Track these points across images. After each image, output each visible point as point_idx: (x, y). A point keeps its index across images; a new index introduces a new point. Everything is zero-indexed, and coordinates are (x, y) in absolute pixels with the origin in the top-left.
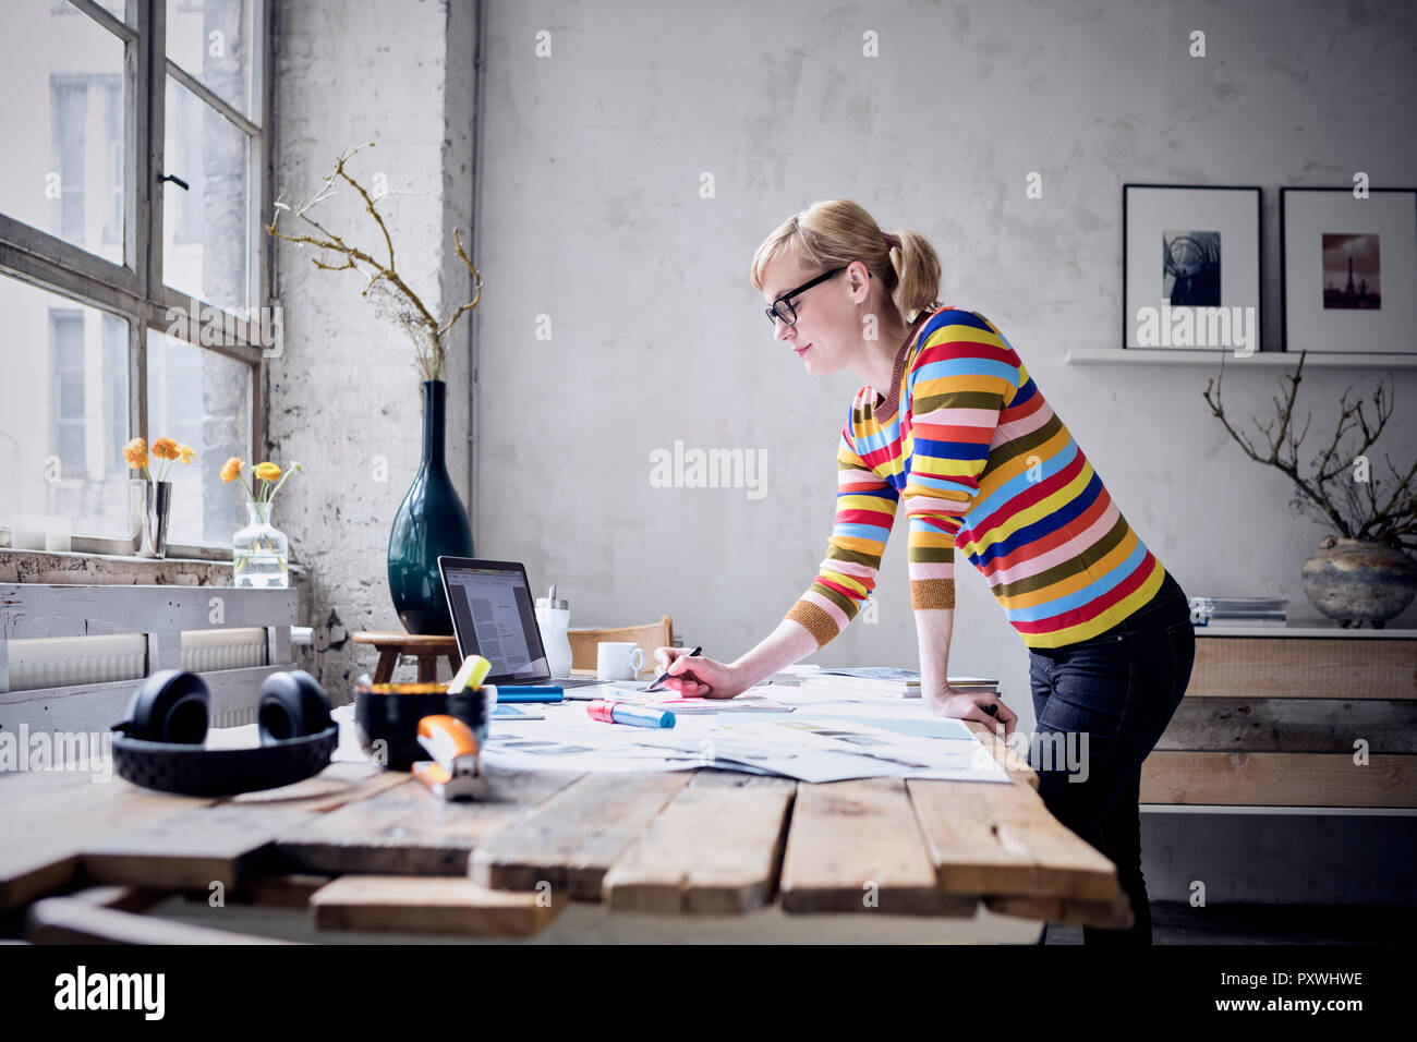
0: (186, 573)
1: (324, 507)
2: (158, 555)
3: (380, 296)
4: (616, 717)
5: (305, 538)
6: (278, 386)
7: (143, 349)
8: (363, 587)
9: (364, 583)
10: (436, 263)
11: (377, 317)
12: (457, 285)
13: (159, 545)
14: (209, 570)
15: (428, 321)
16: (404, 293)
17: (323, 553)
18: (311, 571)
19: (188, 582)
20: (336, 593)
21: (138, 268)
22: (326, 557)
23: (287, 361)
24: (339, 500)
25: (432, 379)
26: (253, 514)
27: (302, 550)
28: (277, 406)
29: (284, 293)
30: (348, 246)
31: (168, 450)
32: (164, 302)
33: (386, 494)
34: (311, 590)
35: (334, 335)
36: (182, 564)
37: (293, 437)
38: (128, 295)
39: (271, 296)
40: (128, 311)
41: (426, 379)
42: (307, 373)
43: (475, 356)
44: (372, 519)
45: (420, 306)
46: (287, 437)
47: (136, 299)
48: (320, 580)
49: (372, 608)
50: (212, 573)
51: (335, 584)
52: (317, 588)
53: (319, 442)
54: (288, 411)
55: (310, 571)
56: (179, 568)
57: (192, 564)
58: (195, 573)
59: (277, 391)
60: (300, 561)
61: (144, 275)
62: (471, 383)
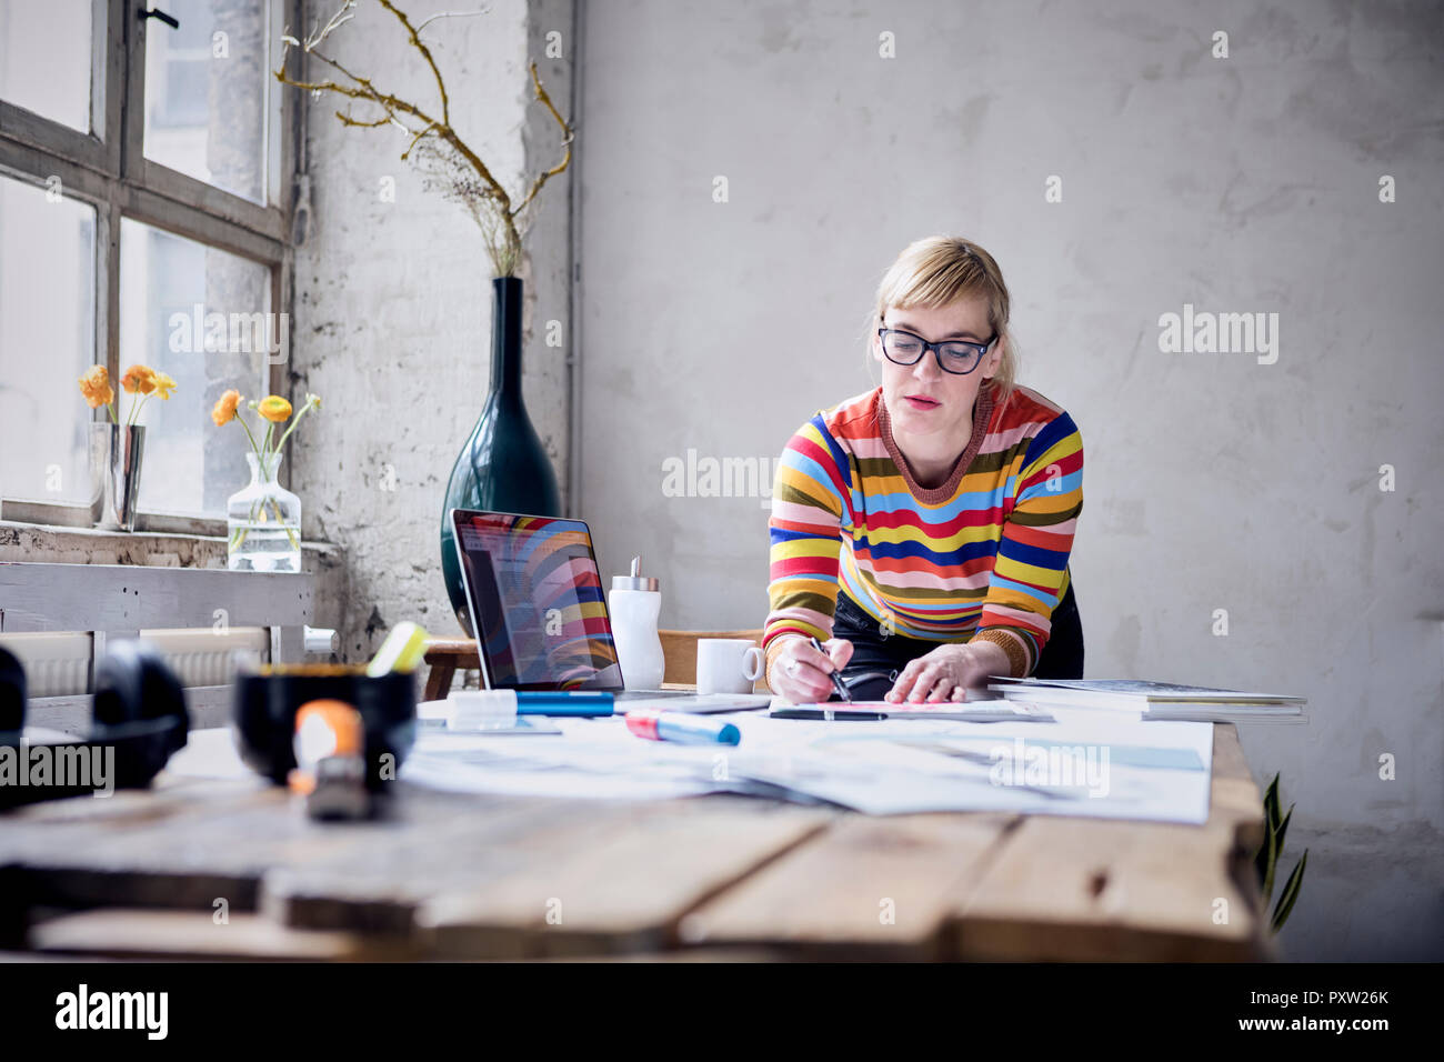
0: (162, 552)
1: (365, 461)
2: (123, 527)
3: (429, 161)
4: (663, 733)
5: (339, 507)
6: (306, 295)
7: (115, 246)
8: (416, 574)
9: (417, 569)
10: (518, 114)
11: (425, 191)
12: (549, 145)
13: (126, 513)
14: (196, 547)
15: (495, 193)
16: (462, 155)
17: (363, 526)
18: (346, 552)
19: (166, 562)
20: (380, 582)
21: (108, 136)
22: (367, 532)
23: (319, 260)
24: (385, 451)
25: (504, 274)
26: (255, 470)
27: (335, 523)
28: (305, 323)
29: (316, 167)
30: (381, 91)
31: (141, 382)
32: (144, 181)
33: (450, 441)
34: (345, 579)
35: (381, 222)
36: (157, 539)
37: (325, 364)
38: (95, 172)
39: (297, 171)
40: (94, 194)
41: (497, 277)
42: (344, 276)
43: (576, 244)
44: (430, 477)
45: (484, 172)
46: (317, 365)
47: (105, 178)
48: (359, 565)
49: (428, 604)
50: (199, 552)
51: (378, 571)
52: (354, 577)
53: (359, 370)
54: (319, 329)
55: (344, 552)
56: (152, 545)
57: (171, 539)
58: (176, 552)
59: (304, 302)
60: (332, 539)
61: (117, 146)
62: (571, 284)
